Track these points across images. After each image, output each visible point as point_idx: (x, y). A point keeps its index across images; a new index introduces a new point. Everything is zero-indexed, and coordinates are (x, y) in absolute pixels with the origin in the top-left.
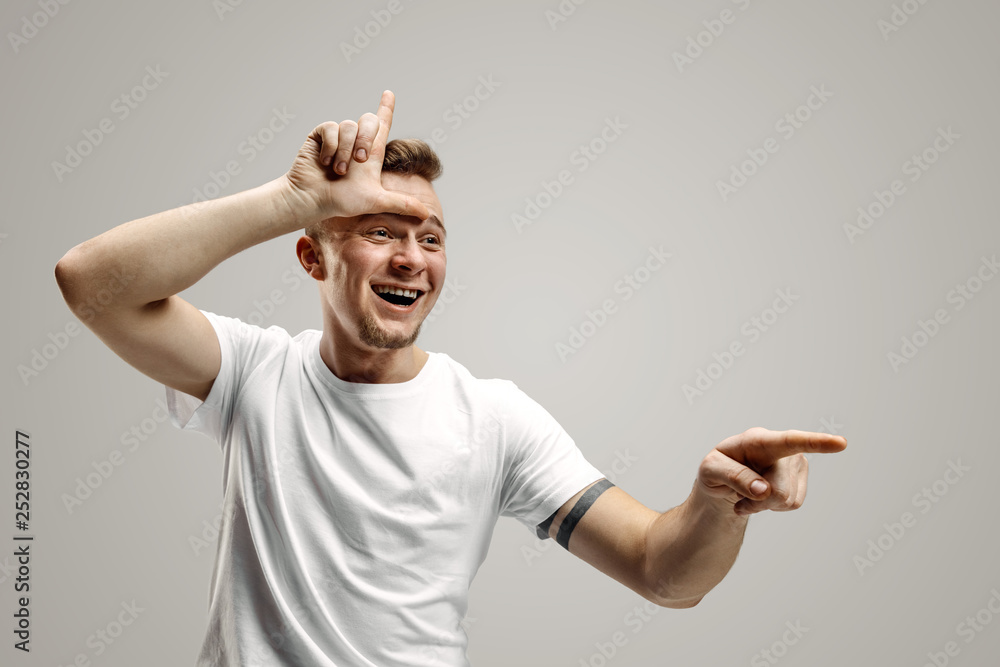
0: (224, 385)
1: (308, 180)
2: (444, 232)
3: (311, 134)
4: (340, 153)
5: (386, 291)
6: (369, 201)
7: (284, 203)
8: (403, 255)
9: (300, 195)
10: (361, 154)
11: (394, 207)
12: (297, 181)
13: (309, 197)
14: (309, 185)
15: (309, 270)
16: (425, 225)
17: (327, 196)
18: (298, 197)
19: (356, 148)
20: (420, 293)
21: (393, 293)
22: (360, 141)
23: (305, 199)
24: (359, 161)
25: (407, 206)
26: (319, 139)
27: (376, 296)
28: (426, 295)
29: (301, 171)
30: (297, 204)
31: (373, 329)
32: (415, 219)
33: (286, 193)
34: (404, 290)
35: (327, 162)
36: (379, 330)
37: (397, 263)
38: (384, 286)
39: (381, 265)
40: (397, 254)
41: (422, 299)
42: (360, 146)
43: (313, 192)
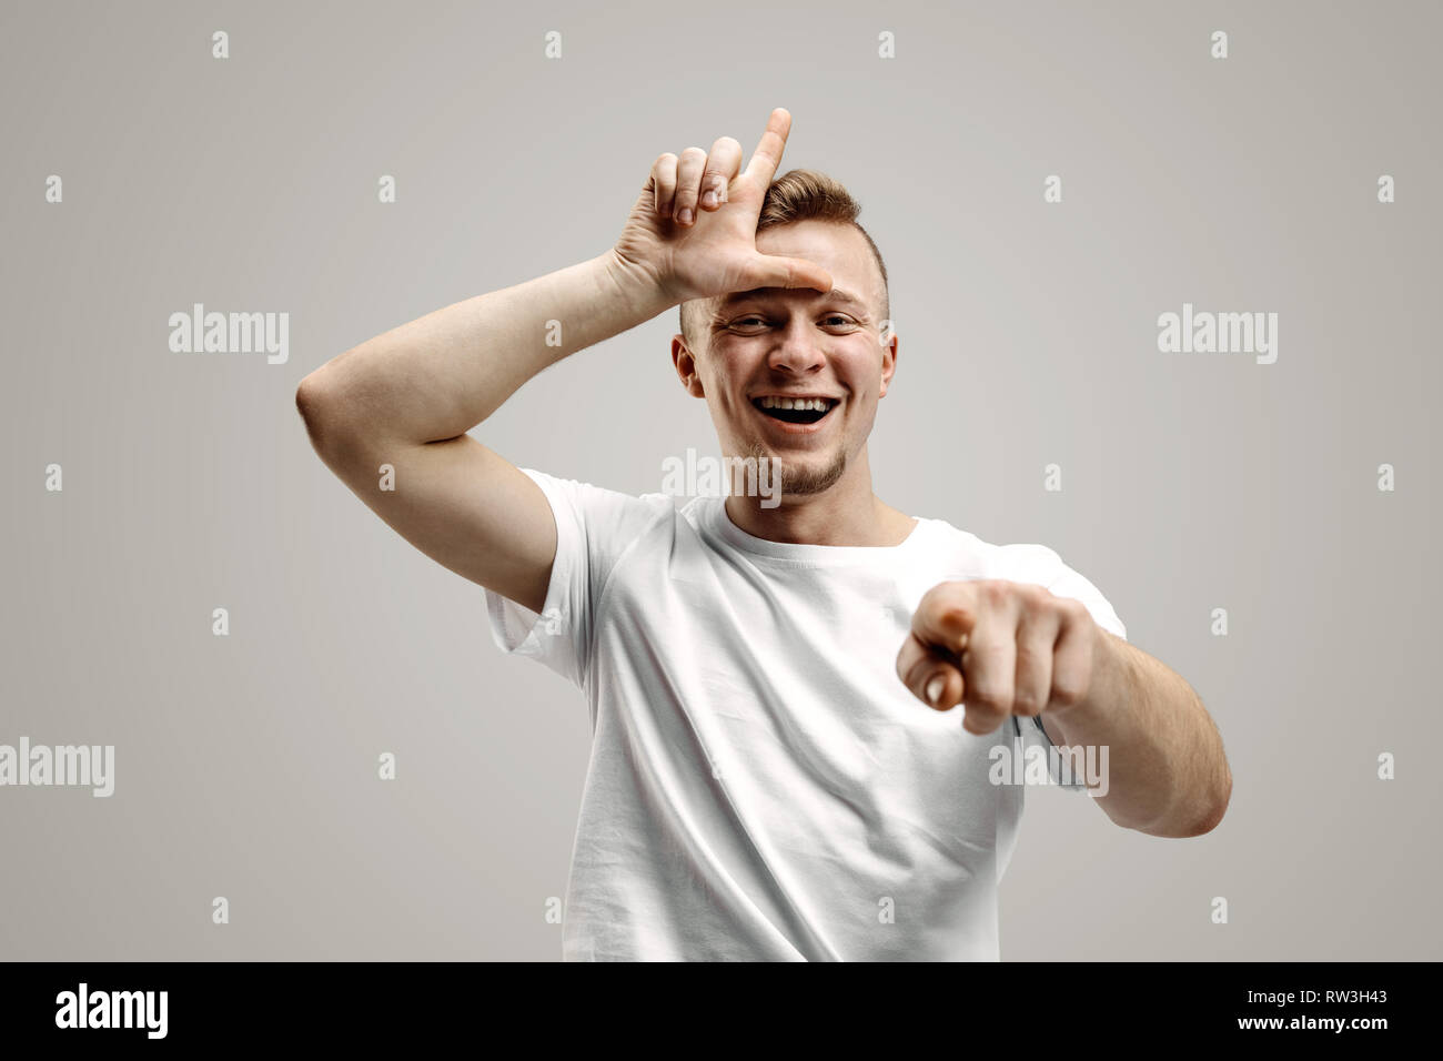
1: (640, 248)
4: (681, 196)
6: (731, 272)
7: (612, 283)
9: (632, 269)
10: (710, 198)
11: (773, 277)
13: (645, 269)
14: (642, 255)
16: (827, 299)
17: (668, 266)
18: (630, 273)
19: (705, 189)
20: (832, 403)
21: (778, 406)
22: (708, 179)
23: (639, 276)
24: (708, 209)
25: (791, 273)
28: (843, 404)
29: (633, 239)
30: (630, 284)
32: (808, 291)
33: (615, 272)
35: (664, 212)
40: (772, 348)
41: (838, 412)
42: (708, 187)
43: (648, 264)
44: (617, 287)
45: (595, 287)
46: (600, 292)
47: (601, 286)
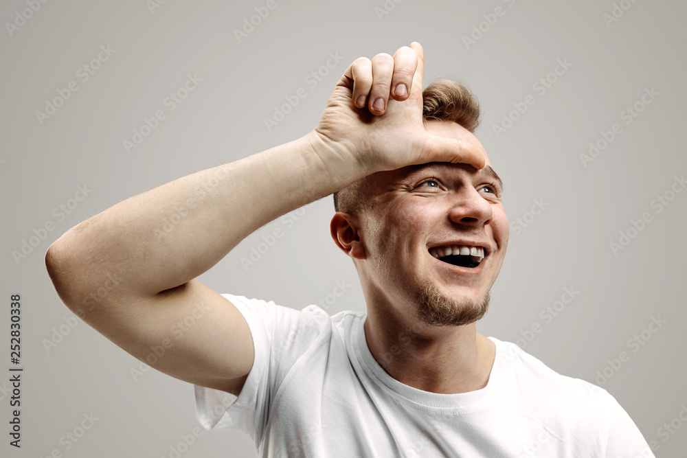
0: (257, 382)
1: (341, 128)
2: (501, 183)
3: (340, 81)
4: (376, 88)
5: (449, 252)
6: (416, 146)
7: (316, 158)
8: (462, 205)
9: (334, 147)
10: (402, 90)
11: (445, 153)
12: (328, 131)
13: (344, 148)
14: (343, 135)
15: (347, 250)
16: (480, 174)
17: (365, 145)
18: (332, 150)
19: (394, 84)
21: (457, 252)
22: (397, 75)
23: (339, 151)
24: (398, 98)
25: (461, 149)
26: (349, 83)
27: (435, 260)
28: (491, 256)
29: (332, 120)
30: (332, 158)
31: (436, 298)
33: (317, 148)
34: (470, 246)
35: (362, 103)
36: (443, 299)
37: (458, 216)
38: (444, 247)
39: (438, 221)
40: (455, 206)
41: (490, 259)
42: (398, 81)
43: (348, 142)
44: (321, 163)
45: (302, 162)
46: (307, 167)
47: (308, 160)
